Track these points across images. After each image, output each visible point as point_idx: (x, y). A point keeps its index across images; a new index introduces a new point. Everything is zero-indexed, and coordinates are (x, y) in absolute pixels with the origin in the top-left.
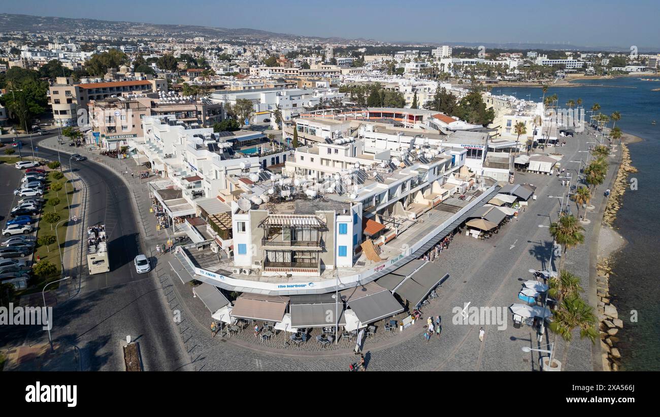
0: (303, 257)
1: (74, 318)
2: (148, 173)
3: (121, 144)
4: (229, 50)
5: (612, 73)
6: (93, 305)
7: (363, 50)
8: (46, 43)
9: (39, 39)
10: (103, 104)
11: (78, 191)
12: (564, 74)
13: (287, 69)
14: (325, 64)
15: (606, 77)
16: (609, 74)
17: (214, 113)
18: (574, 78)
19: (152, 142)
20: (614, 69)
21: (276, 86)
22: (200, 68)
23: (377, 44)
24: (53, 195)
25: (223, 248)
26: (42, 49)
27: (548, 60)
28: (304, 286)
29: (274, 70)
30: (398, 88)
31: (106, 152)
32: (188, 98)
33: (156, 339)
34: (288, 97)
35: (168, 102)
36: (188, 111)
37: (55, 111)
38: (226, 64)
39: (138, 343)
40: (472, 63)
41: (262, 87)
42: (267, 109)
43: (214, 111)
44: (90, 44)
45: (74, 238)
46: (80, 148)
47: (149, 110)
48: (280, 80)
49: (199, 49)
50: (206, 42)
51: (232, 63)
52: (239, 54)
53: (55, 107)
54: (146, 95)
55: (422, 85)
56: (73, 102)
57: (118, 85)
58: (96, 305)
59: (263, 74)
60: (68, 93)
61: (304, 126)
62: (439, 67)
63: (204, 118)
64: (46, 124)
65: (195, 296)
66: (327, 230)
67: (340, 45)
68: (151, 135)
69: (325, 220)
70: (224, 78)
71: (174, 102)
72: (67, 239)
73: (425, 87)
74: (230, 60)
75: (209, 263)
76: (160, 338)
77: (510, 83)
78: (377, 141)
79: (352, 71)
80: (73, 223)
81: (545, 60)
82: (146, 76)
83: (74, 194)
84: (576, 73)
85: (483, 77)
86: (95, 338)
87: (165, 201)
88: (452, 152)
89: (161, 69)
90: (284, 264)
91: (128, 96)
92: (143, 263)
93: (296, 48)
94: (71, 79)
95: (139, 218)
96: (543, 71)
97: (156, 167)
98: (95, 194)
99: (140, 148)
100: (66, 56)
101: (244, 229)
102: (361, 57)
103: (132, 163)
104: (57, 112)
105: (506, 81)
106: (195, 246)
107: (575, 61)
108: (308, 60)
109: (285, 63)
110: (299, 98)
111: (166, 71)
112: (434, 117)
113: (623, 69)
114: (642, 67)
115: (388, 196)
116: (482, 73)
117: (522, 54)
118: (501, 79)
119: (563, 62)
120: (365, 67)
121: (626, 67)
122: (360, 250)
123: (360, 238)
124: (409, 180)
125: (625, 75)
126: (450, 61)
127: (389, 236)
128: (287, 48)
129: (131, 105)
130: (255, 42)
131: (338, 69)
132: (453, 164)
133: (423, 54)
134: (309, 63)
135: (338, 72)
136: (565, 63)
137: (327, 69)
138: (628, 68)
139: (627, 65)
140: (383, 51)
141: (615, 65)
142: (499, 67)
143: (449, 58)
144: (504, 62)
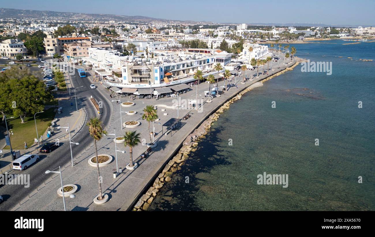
2: (91, 68)
4: (128, 27)
5: (331, 37)
7: (201, 27)
8: (29, 24)
9: (24, 22)
10: (71, 44)
12: (303, 38)
13: (156, 35)
14: (177, 33)
15: (327, 39)
16: (328, 38)
17: (118, 49)
19: (92, 57)
20: (332, 35)
21: (149, 41)
22: (113, 34)
25: (119, 80)
27: (297, 31)
29: (150, 35)
30: (207, 42)
32: (107, 42)
33: (99, 98)
36: (107, 47)
37: (47, 49)
38: (126, 33)
40: (255, 32)
41: (142, 41)
42: (143, 50)
47: (90, 46)
48: (152, 39)
49: (112, 26)
50: (116, 23)
51: (129, 32)
52: (134, 28)
54: (88, 42)
56: (56, 45)
58: (80, 93)
59: (144, 36)
60: (53, 41)
62: (237, 34)
64: (43, 55)
66: (151, 71)
68: (92, 55)
69: (150, 68)
70: (124, 38)
77: (273, 42)
79: (190, 36)
81: (295, 31)
82: (87, 35)
84: (310, 37)
85: (259, 39)
86: (82, 98)
88: (208, 58)
90: (138, 82)
93: (165, 26)
94: (53, 36)
95: (90, 79)
96: (291, 37)
97: (94, 66)
99: (88, 60)
100: (43, 29)
101: (125, 72)
102: (198, 29)
103: (84, 66)
105: (271, 41)
107: (311, 31)
109: (156, 32)
111: (95, 35)
112: (216, 51)
113: (337, 35)
114: (348, 34)
115: (177, 68)
116: (259, 37)
117: (287, 28)
118: (268, 40)
119: (305, 31)
120: (198, 34)
121: (339, 34)
122: (163, 80)
123: (163, 76)
124: (186, 63)
125: (338, 39)
126: (242, 31)
127: (174, 79)
128: (161, 26)
129: (83, 44)
130: (143, 23)
131: (183, 34)
132: (208, 62)
133: (232, 28)
134: (169, 32)
135: (183, 36)
136: (305, 32)
137: (178, 35)
138: (340, 35)
139: (340, 33)
140: (212, 27)
141: (333, 33)
142: (269, 34)
143: (244, 29)
144: (272, 32)
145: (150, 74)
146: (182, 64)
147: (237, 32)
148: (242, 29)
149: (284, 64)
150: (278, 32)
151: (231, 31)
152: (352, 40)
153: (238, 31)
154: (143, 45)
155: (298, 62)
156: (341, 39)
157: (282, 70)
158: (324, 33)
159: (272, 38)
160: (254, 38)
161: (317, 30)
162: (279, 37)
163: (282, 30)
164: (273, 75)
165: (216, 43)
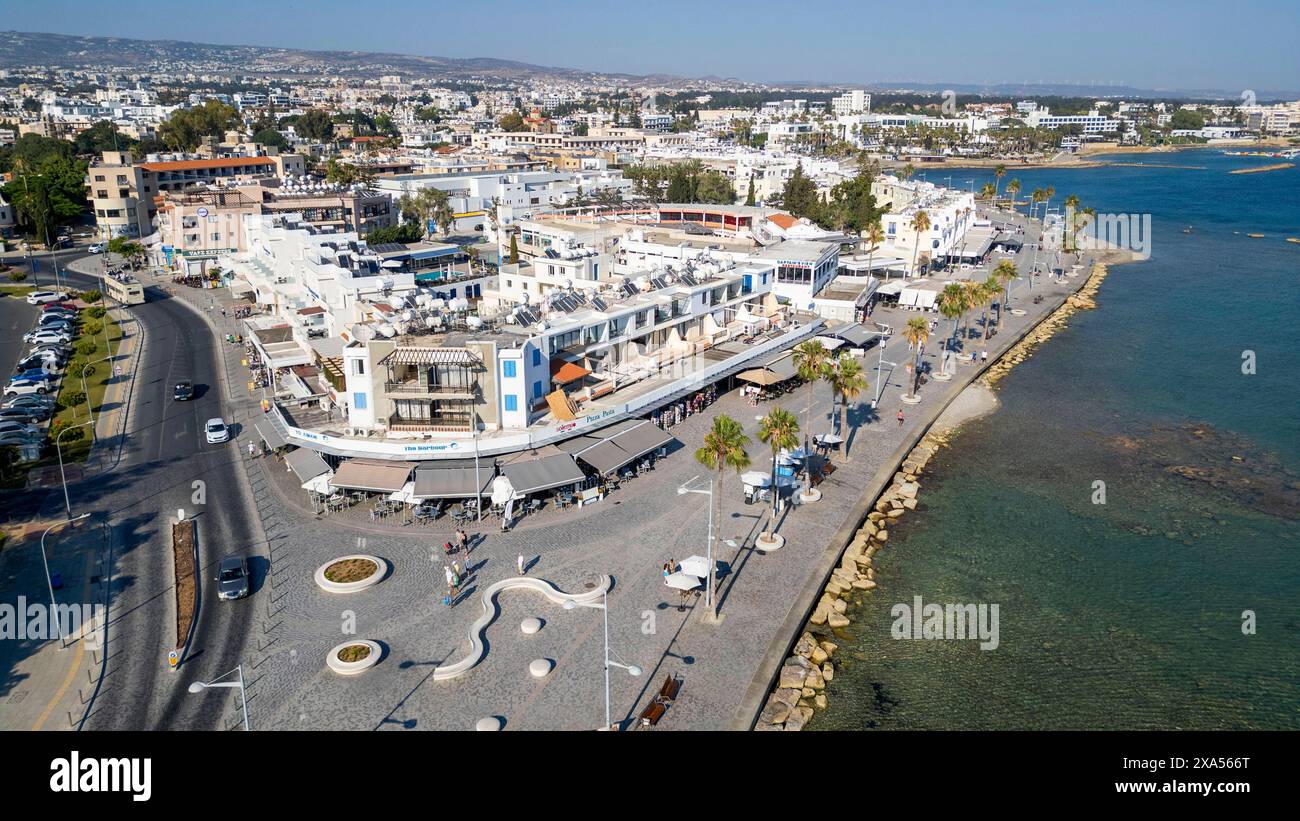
0: (451, 411)
1: (105, 493)
2: (249, 308)
3: (210, 265)
4: (444, 100)
5: (1175, 141)
6: (137, 480)
7: (704, 100)
8: (92, 90)
9: (79, 82)
10: (180, 196)
11: (129, 336)
12: (1078, 144)
13: (541, 137)
14: (617, 127)
15: (1161, 148)
16: (1166, 143)
17: (376, 212)
18: (1096, 151)
19: (259, 259)
20: (1178, 132)
21: (509, 167)
22: (381, 135)
23: (743, 87)
24: (87, 339)
25: (338, 404)
26: (84, 101)
27: (1051, 117)
28: (443, 448)
29: (517, 139)
30: (732, 170)
31: (182, 279)
32: (331, 186)
33: (222, 517)
34: (523, 186)
35: (293, 194)
36: (327, 209)
37: (99, 211)
38: (428, 128)
39: (195, 522)
40: (903, 124)
41: (483, 168)
42: (482, 208)
43: (378, 209)
44: (177, 91)
45: (117, 400)
46: (139, 272)
47: (258, 207)
48: (521, 156)
49: (387, 99)
50: (403, 85)
51: (441, 125)
52: (462, 108)
53: (100, 204)
54: (258, 181)
55: (779, 164)
56: (131, 194)
57: (213, 166)
58: (141, 479)
59: (493, 144)
60: (121, 178)
61: (533, 235)
62: (836, 132)
63: (357, 221)
64: (83, 235)
65: (289, 470)
66: (484, 370)
67: (667, 89)
68: (258, 248)
69: (480, 356)
70: (416, 153)
71: (304, 193)
72: (105, 402)
74: (437, 120)
75: (312, 424)
76: (228, 515)
77: (969, 161)
78: (648, 257)
79: (666, 140)
80: (116, 380)
81: (1044, 118)
82: (265, 148)
83: (122, 341)
84: (1101, 141)
85: (918, 150)
86: (135, 516)
87: (264, 345)
88: (747, 271)
89: (302, 136)
90: (422, 422)
91: (225, 184)
92: (218, 428)
93: (578, 95)
94: (128, 155)
95: (223, 374)
96: (1032, 140)
97: (263, 299)
98: (157, 343)
99: (239, 270)
100: (127, 113)
101: (362, 371)
102: (692, 112)
103: (226, 294)
104: (101, 213)
105: (962, 156)
106: (296, 403)
107: (1104, 120)
108: (590, 119)
109: (540, 125)
110: (544, 188)
111: (310, 141)
112: (771, 219)
113: (1198, 134)
114: (1233, 129)
115: (611, 332)
116: (917, 142)
117: (1011, 107)
118: (952, 153)
119: (1080, 120)
120: (695, 133)
121: (1204, 129)
122: (545, 405)
123: (545, 387)
124: (650, 308)
125: (1199, 145)
126: (856, 119)
127: (599, 389)
128: (560, 96)
129: (228, 198)
130: (500, 85)
131: (640, 135)
132: (747, 290)
133: (814, 106)
134: (590, 124)
135: (637, 142)
136: (1082, 122)
137: (619, 137)
138: (1207, 132)
139: (1207, 126)
140: (742, 102)
141: (1182, 126)
142: (952, 131)
143: (860, 113)
144: (962, 122)
145: (480, 383)
146: (632, 314)
147: (835, 124)
148: (852, 111)
150: (982, 123)
151: (815, 120)
153: (842, 120)
155: (1101, 260)
156: (1213, 146)
157: (1053, 312)
158: (1149, 126)
159: (965, 144)
160: (899, 144)
161: (1122, 114)
162: (991, 141)
163: (994, 115)
165: (766, 174)
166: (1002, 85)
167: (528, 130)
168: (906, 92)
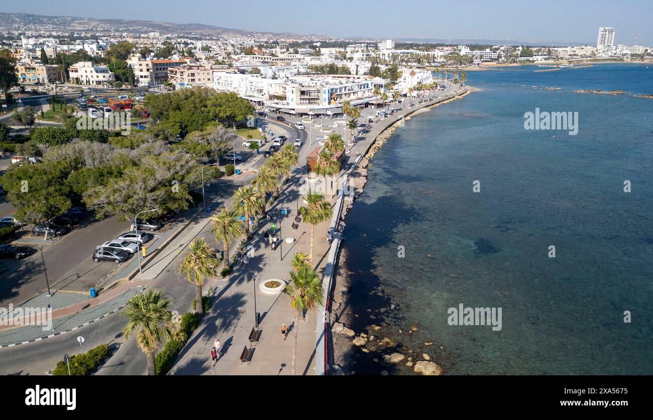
5: (520, 61)
7: (318, 44)
12: (480, 63)
14: (290, 54)
15: (515, 64)
16: (517, 63)
18: (488, 65)
19: (221, 83)
20: (523, 58)
23: (330, 39)
27: (470, 51)
28: (314, 107)
30: (346, 66)
40: (408, 53)
47: (211, 71)
50: (161, 37)
53: (141, 74)
56: (151, 70)
60: (147, 65)
62: (381, 56)
66: (320, 92)
67: (295, 41)
69: (319, 89)
73: (365, 66)
79: (313, 58)
81: (467, 52)
84: (490, 61)
85: (415, 64)
96: (460, 60)
101: (293, 93)
102: (318, 49)
104: (141, 77)
105: (432, 66)
107: (492, 53)
109: (258, 52)
112: (366, 77)
113: (531, 59)
114: (546, 57)
116: (414, 61)
117: (456, 48)
118: (429, 65)
120: (323, 56)
121: (534, 57)
122: (331, 102)
123: (330, 98)
125: (531, 64)
126: (389, 51)
127: (340, 102)
130: (208, 38)
131: (302, 57)
133: (370, 47)
134: (274, 53)
136: (483, 54)
137: (293, 57)
138: (535, 58)
139: (536, 55)
141: (525, 55)
142: (429, 56)
143: (391, 49)
144: (433, 53)
145: (319, 95)
147: (380, 53)
148: (386, 49)
149: (452, 92)
150: (442, 53)
151: (372, 52)
152: (551, 66)
153: (383, 52)
154: (264, 70)
155: (469, 90)
156: (536, 64)
157: (450, 98)
158: (511, 56)
159: (434, 62)
160: (407, 62)
161: (501, 51)
162: (444, 60)
163: (448, 50)
164: (440, 102)
165: (360, 67)
166: (456, 40)
167: (255, 54)
168: (410, 42)
